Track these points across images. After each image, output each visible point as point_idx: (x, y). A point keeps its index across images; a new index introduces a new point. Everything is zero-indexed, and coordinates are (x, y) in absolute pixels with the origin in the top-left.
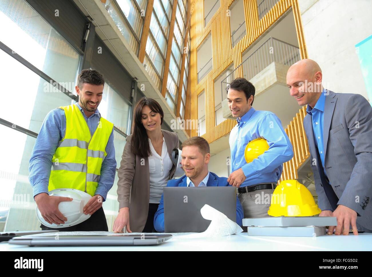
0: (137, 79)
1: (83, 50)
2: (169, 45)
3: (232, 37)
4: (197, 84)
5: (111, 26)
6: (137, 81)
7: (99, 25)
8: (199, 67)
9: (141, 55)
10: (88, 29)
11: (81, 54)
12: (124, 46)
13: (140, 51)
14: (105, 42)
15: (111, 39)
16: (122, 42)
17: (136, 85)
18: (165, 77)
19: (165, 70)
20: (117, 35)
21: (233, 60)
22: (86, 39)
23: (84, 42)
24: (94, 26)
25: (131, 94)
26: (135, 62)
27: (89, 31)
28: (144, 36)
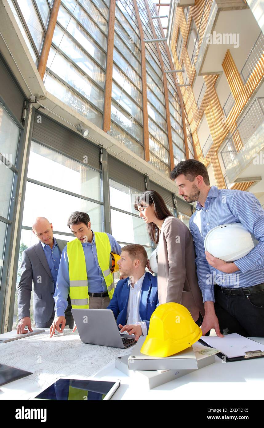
0: (147, 174)
1: (101, 169)
2: (169, 138)
3: (223, 110)
4: (203, 159)
5: (116, 145)
6: (148, 175)
7: (108, 147)
8: (202, 144)
9: (147, 155)
10: (101, 153)
11: (101, 173)
12: (130, 155)
13: (145, 152)
14: (116, 157)
15: (119, 154)
16: (127, 153)
17: (147, 179)
18: (172, 163)
19: (171, 158)
20: (122, 150)
21: (228, 130)
22: (102, 161)
23: (101, 163)
24: (106, 150)
25: (145, 187)
26: (141, 163)
27: (102, 154)
28: (146, 140)
